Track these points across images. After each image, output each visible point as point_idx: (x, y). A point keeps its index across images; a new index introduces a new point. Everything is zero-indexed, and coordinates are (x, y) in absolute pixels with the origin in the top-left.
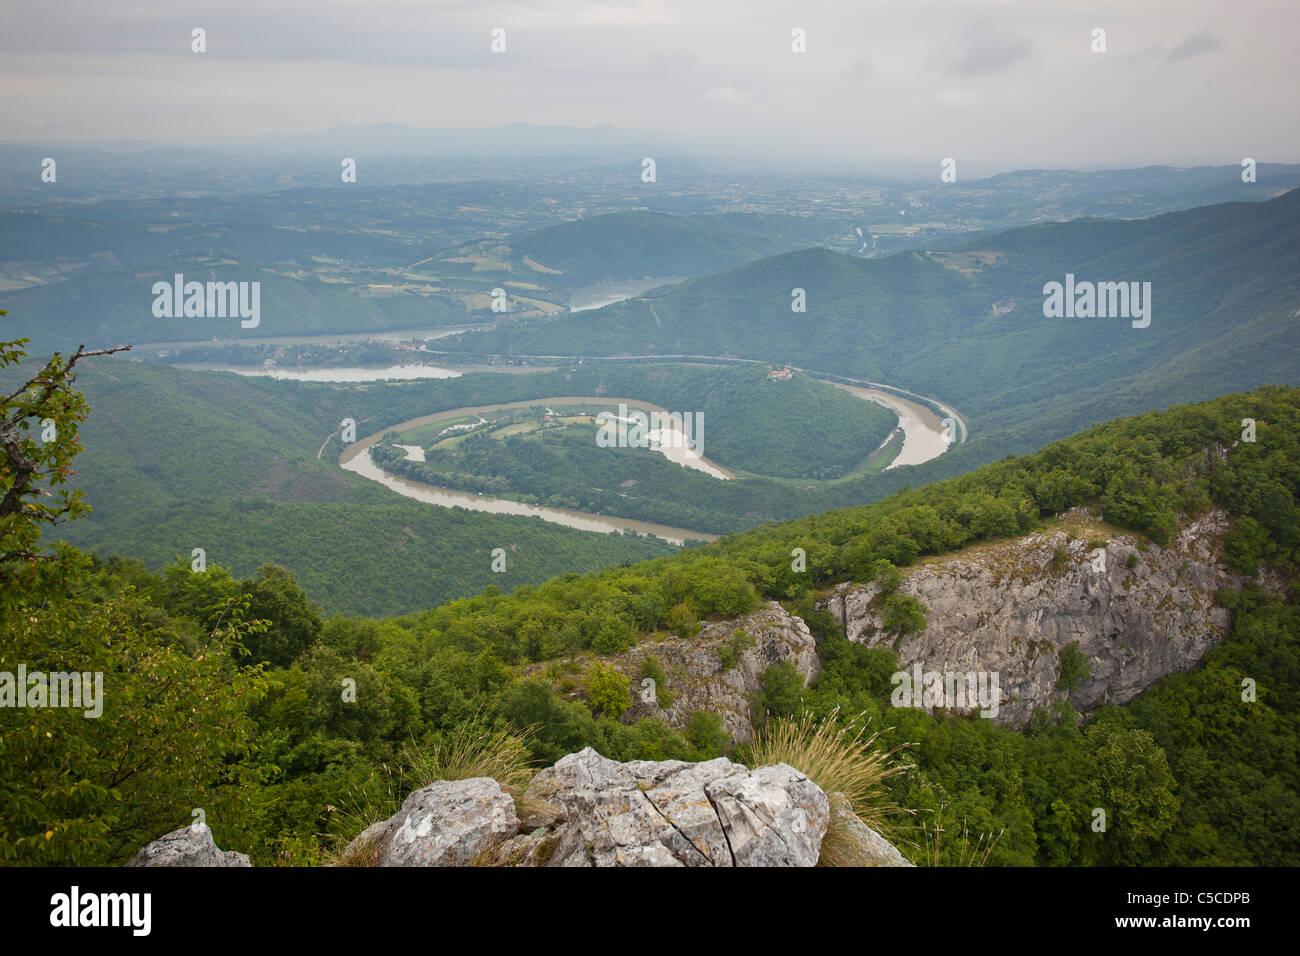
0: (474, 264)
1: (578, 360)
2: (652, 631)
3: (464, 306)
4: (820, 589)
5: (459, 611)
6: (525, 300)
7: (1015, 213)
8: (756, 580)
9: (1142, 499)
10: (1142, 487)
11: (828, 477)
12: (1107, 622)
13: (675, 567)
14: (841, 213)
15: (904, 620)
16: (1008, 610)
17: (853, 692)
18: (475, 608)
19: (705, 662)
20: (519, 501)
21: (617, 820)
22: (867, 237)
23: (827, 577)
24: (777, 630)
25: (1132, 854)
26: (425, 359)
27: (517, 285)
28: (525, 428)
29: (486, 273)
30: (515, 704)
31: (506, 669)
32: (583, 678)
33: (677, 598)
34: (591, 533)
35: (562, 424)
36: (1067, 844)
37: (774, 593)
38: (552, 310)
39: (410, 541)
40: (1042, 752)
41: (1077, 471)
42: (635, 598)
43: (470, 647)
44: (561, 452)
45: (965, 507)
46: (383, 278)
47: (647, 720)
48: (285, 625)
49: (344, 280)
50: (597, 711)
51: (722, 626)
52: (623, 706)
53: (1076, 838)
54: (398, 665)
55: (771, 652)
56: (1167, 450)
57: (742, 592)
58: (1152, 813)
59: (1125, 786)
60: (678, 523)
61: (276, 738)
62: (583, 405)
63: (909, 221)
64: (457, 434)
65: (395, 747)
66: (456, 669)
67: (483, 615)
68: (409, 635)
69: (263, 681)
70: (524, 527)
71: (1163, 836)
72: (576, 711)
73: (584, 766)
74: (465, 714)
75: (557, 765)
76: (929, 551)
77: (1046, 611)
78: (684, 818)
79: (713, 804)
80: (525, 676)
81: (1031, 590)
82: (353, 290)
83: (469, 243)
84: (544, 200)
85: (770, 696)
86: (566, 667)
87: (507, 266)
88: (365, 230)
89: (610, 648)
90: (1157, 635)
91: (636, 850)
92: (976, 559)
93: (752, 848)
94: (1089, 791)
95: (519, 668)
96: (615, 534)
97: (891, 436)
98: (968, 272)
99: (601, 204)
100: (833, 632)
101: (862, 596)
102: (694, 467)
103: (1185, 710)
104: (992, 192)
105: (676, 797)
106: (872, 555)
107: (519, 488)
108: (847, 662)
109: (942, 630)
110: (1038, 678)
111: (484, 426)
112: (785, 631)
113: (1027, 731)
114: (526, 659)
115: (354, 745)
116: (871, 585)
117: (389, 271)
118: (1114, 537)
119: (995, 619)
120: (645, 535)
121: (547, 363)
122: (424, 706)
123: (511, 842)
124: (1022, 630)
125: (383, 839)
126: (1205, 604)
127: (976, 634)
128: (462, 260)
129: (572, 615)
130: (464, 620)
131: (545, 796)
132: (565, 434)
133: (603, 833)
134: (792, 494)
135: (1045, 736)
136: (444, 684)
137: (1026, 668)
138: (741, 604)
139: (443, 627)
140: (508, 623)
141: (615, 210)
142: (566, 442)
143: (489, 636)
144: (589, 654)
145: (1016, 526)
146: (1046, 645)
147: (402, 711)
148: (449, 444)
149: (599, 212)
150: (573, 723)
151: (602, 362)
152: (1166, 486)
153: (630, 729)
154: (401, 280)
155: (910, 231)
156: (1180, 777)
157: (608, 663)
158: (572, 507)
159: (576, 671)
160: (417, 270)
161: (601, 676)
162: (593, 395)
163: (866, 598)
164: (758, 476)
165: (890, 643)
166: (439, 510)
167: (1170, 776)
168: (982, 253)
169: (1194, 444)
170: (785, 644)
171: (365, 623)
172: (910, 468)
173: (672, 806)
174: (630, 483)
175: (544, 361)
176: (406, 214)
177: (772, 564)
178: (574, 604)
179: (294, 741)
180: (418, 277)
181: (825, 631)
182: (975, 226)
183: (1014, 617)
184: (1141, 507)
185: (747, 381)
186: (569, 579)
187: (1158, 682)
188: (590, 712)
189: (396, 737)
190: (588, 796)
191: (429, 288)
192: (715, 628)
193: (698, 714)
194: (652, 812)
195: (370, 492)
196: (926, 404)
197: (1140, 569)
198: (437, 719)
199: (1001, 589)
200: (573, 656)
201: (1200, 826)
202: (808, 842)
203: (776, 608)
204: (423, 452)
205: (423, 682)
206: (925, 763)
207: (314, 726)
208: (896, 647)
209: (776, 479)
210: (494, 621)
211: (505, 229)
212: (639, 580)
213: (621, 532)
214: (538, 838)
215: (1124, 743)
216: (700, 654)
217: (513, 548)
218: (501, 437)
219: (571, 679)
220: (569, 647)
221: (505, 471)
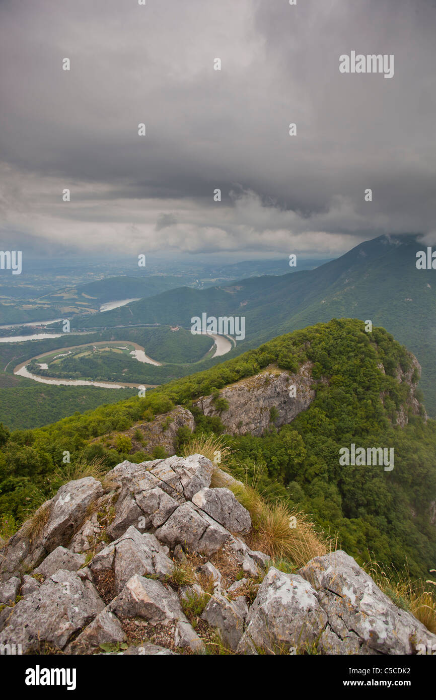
0: (63, 297)
1: (104, 329)
2: (138, 421)
3: (60, 312)
4: (194, 399)
5: (65, 422)
6: (83, 308)
8: (172, 399)
9: (289, 360)
10: (289, 356)
11: (193, 362)
12: (282, 399)
14: (191, 275)
15: (221, 407)
16: (253, 400)
17: (208, 432)
18: (71, 420)
19: (157, 429)
20: (85, 380)
21: (141, 482)
22: (200, 283)
23: (196, 395)
24: (181, 415)
25: (295, 469)
26: (46, 331)
27: (80, 303)
28: (86, 354)
29: (69, 300)
30: (90, 453)
31: (85, 441)
32: (114, 441)
33: (146, 408)
34: (113, 389)
35: (100, 351)
36: (277, 470)
37: (178, 403)
38: (94, 311)
39: (44, 399)
40: (267, 442)
41: (269, 353)
42: (131, 410)
43: (70, 435)
44: (100, 361)
45: (238, 368)
46: (28, 303)
47: (138, 452)
49: (13, 304)
50: (120, 451)
51: (162, 416)
52: (129, 449)
53: (279, 467)
54: (42, 445)
55: (180, 423)
56: (294, 344)
57: (168, 403)
58: (299, 455)
59: (292, 448)
60: (144, 382)
62: (107, 344)
63: (213, 277)
64: (60, 358)
65: (43, 477)
66: (66, 444)
67: (75, 423)
68: (46, 434)
70: (88, 389)
71: (303, 462)
72: (112, 453)
73: (125, 468)
75: (115, 468)
76: (228, 383)
77: (265, 398)
78: (165, 477)
79: (174, 471)
80: (92, 443)
81: (259, 392)
82: (16, 308)
83: (61, 289)
84: (89, 273)
85: (180, 438)
86: (107, 437)
87: (76, 297)
88: (20, 286)
89: (123, 429)
90: (296, 401)
91: (150, 491)
92: (242, 384)
93: (189, 483)
94: (281, 452)
95: (90, 440)
96: (122, 388)
97: (212, 347)
99: (109, 274)
100: (199, 413)
101: (207, 400)
102: (148, 363)
103: (306, 422)
105: (161, 471)
106: (210, 386)
107: (85, 376)
108: (205, 422)
109: (234, 408)
110: (264, 419)
111: (70, 354)
112: (184, 415)
113: (262, 436)
114: (92, 437)
116: (210, 396)
117: (30, 300)
118: (282, 372)
119: (250, 402)
121: (93, 330)
122: (54, 459)
123: (102, 498)
124: (258, 405)
125: (50, 506)
126: (308, 389)
127: (245, 408)
128: (59, 295)
129: (108, 419)
130: (67, 426)
131: (112, 480)
132: (101, 355)
133: (137, 487)
134: (182, 368)
135: (267, 437)
136: (61, 450)
137: (260, 417)
138: (168, 407)
139: (60, 429)
140: (85, 424)
141: (115, 276)
142: (102, 357)
143: (78, 430)
144: (116, 431)
145: (253, 372)
146: (266, 408)
147: (45, 462)
148: (57, 362)
149: (109, 277)
150: (111, 457)
151: (112, 328)
152: (295, 355)
153: (132, 456)
155: (213, 280)
156: (306, 443)
157: (123, 434)
158: (105, 380)
159: (111, 439)
160: (41, 299)
161: (120, 439)
162: (110, 340)
163: (209, 401)
164: (169, 364)
165: (218, 414)
166: (54, 386)
167: (303, 443)
169: (301, 342)
170: (184, 419)
171: (27, 432)
172: (220, 357)
173: (160, 474)
174: (126, 370)
175: (91, 329)
177: (177, 393)
178: (108, 415)
180: (42, 302)
181: (197, 413)
182: (233, 278)
183: (255, 401)
184: (289, 362)
185: (164, 332)
186: (105, 406)
187: (298, 415)
188: (117, 452)
189: (43, 473)
190: (129, 476)
191: (46, 306)
192: (160, 417)
193: (157, 448)
194: (154, 477)
197: (290, 381)
199: (251, 392)
200: (110, 433)
201: (312, 456)
202: (207, 478)
203: (181, 408)
204: (47, 365)
205: (53, 451)
208: (220, 415)
209: (176, 364)
210: (79, 424)
211: (75, 284)
212: (131, 404)
213: (124, 387)
214: (112, 495)
215: (290, 435)
216: (155, 426)
217: (84, 397)
218: (77, 358)
219: (110, 441)
220: (108, 430)
221: (80, 370)
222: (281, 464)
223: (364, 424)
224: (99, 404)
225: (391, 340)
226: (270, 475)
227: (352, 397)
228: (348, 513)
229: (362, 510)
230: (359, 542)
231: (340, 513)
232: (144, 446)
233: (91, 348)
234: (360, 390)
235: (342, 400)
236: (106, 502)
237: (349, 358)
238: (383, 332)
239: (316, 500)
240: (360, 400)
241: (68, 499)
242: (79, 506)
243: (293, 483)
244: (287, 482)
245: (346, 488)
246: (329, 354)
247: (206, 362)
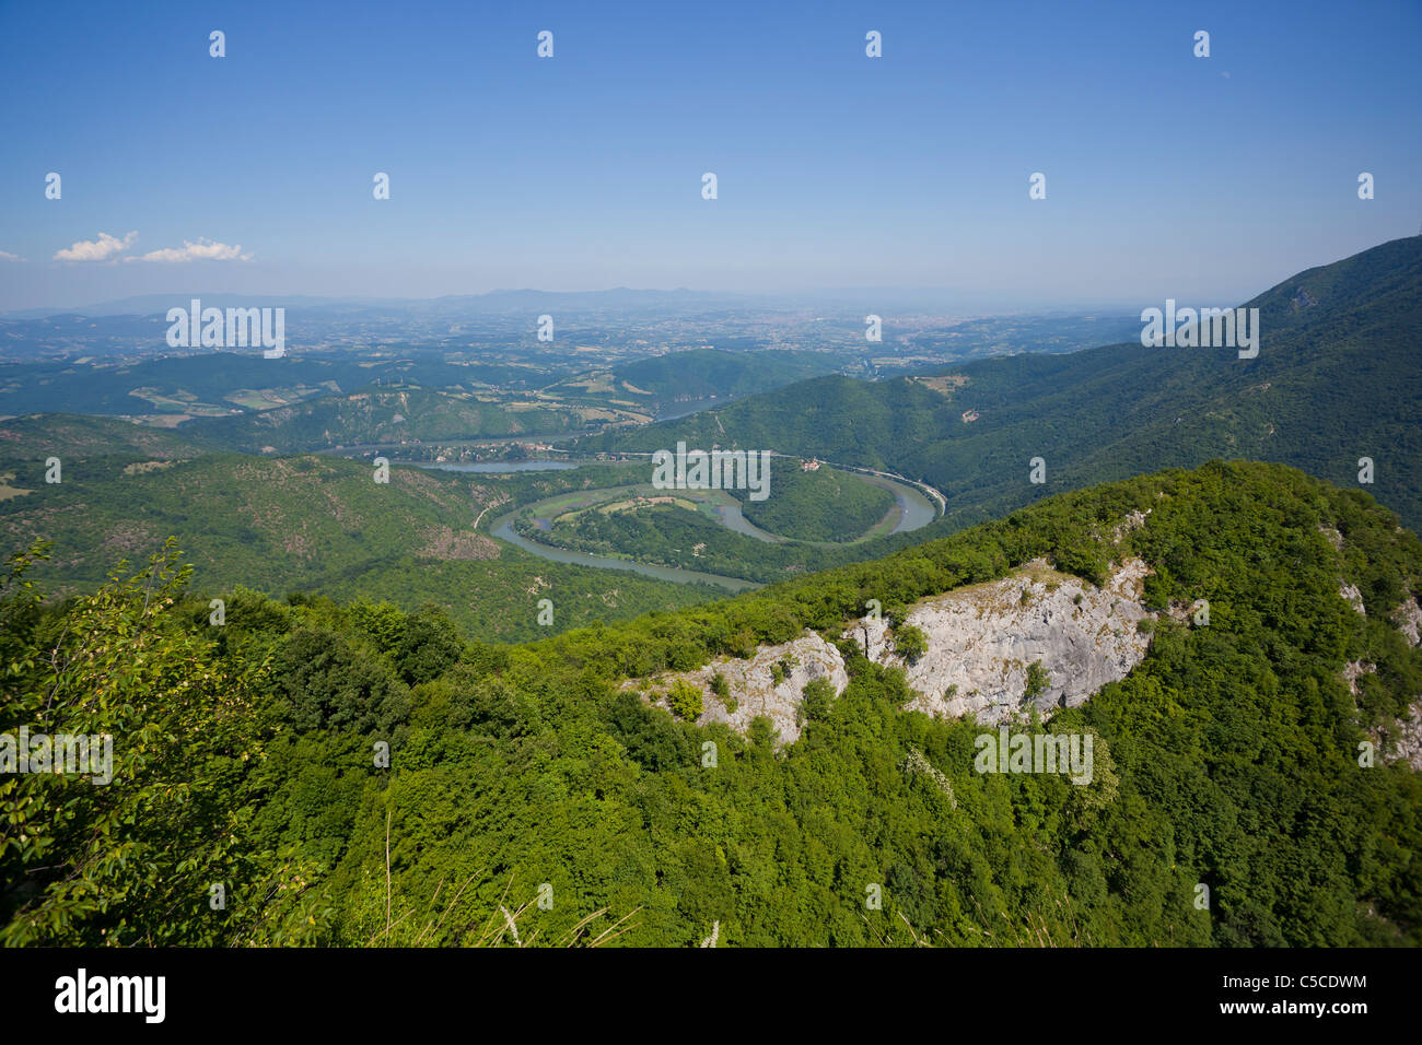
0: (587, 388)
2: (720, 654)
3: (580, 417)
4: (845, 622)
6: (625, 413)
7: (976, 350)
8: (799, 615)
9: (1084, 552)
11: (846, 540)
12: (1062, 645)
13: (735, 607)
14: (852, 350)
15: (910, 647)
16: (989, 637)
18: (585, 636)
19: (762, 678)
20: (620, 558)
22: (871, 367)
23: (850, 613)
24: (815, 654)
27: (619, 402)
28: (624, 506)
29: (597, 394)
31: (607, 683)
32: (666, 690)
33: (739, 628)
34: (672, 582)
35: (650, 503)
37: (811, 625)
38: (644, 420)
39: (540, 588)
41: (1035, 531)
42: (706, 629)
44: (649, 523)
45: (955, 560)
46: (523, 398)
49: (495, 400)
50: (679, 714)
51: (774, 650)
52: (699, 712)
55: (811, 670)
57: (788, 623)
60: (736, 575)
63: (902, 356)
64: (574, 510)
67: (591, 642)
70: (624, 578)
72: (660, 715)
76: (928, 592)
77: (1016, 636)
80: (624, 688)
81: (1005, 622)
82: (501, 406)
83: (585, 373)
84: (639, 341)
85: (811, 704)
86: (654, 681)
87: (611, 389)
88: (510, 364)
89: (687, 666)
90: (1098, 654)
92: (963, 598)
95: (619, 682)
98: (944, 391)
99: (679, 344)
100: (858, 655)
101: (880, 627)
103: (1120, 708)
104: (960, 335)
106: (884, 597)
107: (619, 549)
108: (869, 676)
109: (939, 652)
110: (1011, 689)
111: (594, 504)
112: (822, 654)
114: (624, 676)
116: (884, 619)
117: (527, 393)
118: (1065, 580)
119: (978, 644)
124: (998, 652)
126: (1132, 630)
127: (965, 655)
128: (579, 385)
129: (659, 642)
130: (576, 645)
132: (653, 510)
134: (820, 553)
137: (1003, 680)
138: (788, 633)
140: (612, 648)
141: (689, 348)
142: (655, 515)
143: (595, 657)
144: (673, 670)
145: (992, 573)
146: (1017, 663)
148: (568, 517)
149: (678, 349)
154: (535, 399)
155: (902, 362)
157: (686, 677)
158: (658, 563)
159: (661, 684)
160: (546, 392)
161: (682, 688)
163: (882, 628)
164: (793, 540)
165: (901, 663)
166: (561, 566)
168: (954, 378)
170: (821, 664)
174: (700, 546)
176: (540, 352)
177: (810, 603)
178: (658, 633)
180: (547, 397)
181: (850, 652)
182: (948, 359)
183: (992, 642)
184: (1084, 558)
185: (786, 471)
186: (653, 615)
187: (1100, 690)
191: (554, 404)
192: (768, 652)
193: (757, 718)
196: (916, 487)
197: (1084, 604)
199: (984, 620)
200: (660, 673)
203: (815, 638)
208: (905, 666)
209: (808, 542)
210: (599, 646)
211: (610, 362)
212: (709, 616)
216: (757, 672)
217: (615, 593)
218: (606, 512)
219: (657, 690)
220: (657, 666)
221: (610, 538)
224: (642, 611)
232: (730, 710)
233: (634, 495)
247: (875, 544)
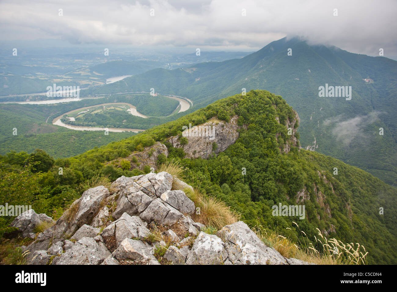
0: (81, 74)
1: (109, 95)
2: (133, 151)
4: (167, 138)
5: (89, 153)
6: (95, 82)
7: (198, 60)
8: (154, 138)
9: (224, 114)
10: (224, 112)
11: (167, 115)
12: (220, 137)
13: (136, 138)
15: (184, 142)
17: (176, 157)
18: (93, 152)
20: (100, 127)
21: (131, 188)
22: (170, 65)
23: (168, 135)
24: (160, 147)
25: (226, 177)
27: (92, 78)
28: (99, 111)
29: (84, 76)
30: (105, 171)
31: (102, 164)
32: (120, 163)
33: (138, 144)
34: (117, 132)
35: (108, 109)
36: (216, 177)
37: (158, 140)
38: (102, 84)
39: (74, 139)
40: (211, 162)
41: (212, 110)
42: (129, 145)
44: (108, 116)
45: (193, 119)
46: (58, 78)
47: (135, 169)
48: (45, 162)
49: (46, 79)
50: (124, 169)
51: (148, 148)
52: (129, 167)
53: (217, 176)
54: (76, 167)
55: (159, 152)
56: (228, 105)
57: (151, 141)
58: (229, 169)
59: (224, 166)
60: (136, 128)
61: (47, 188)
62: (112, 105)
63: (179, 62)
64: (82, 114)
65: (78, 185)
66: (90, 166)
67: (95, 153)
68: (78, 160)
69: (41, 175)
70: (102, 133)
71: (230, 173)
72: (119, 170)
73: (122, 180)
74: (93, 175)
75: (117, 180)
78: (145, 185)
79: (150, 182)
80: (106, 165)
83: (79, 69)
84: (97, 58)
85: (160, 161)
86: (116, 161)
87: (89, 74)
88: (50, 66)
89: (125, 156)
90: (228, 139)
91: (136, 193)
93: (159, 188)
94: (219, 168)
95: (105, 163)
96: (123, 132)
97: (178, 106)
100: (171, 146)
101: (175, 138)
102: (139, 116)
103: (233, 151)
105: (143, 181)
106: (177, 130)
107: (99, 124)
108: (174, 151)
109: (191, 143)
110: (209, 149)
111: (89, 111)
113: (208, 159)
114: (106, 161)
115: (68, 186)
116: (177, 136)
117: (59, 76)
118: (220, 122)
119: (201, 139)
120: (129, 132)
121: (102, 96)
122: (84, 175)
123: (109, 197)
124: (205, 141)
125: (79, 203)
126: (235, 132)
127: (197, 143)
128: (78, 73)
129: (115, 150)
130: (90, 155)
131: (115, 187)
132: (108, 111)
133: (128, 191)
134: (160, 120)
135: (211, 159)
136: (88, 169)
137: (207, 148)
138: (152, 143)
139: (86, 157)
140: (101, 154)
141: (114, 60)
142: (109, 113)
143: (97, 157)
144: (121, 158)
145: (203, 122)
146: (210, 143)
147: (78, 177)
148: (81, 116)
149: (110, 61)
150: (119, 173)
151: (115, 95)
152: (228, 112)
153: (131, 171)
154: (62, 78)
155: (179, 64)
156: (233, 162)
157: (125, 159)
158: (112, 127)
159: (118, 162)
160: (66, 75)
161: (124, 162)
162: (114, 102)
163: (176, 139)
164: (152, 117)
165: (182, 147)
166: (81, 131)
167: (231, 163)
169: (232, 104)
170: (161, 150)
171: (65, 159)
172: (183, 112)
173: (142, 183)
174: (125, 121)
175: (101, 95)
176: (61, 62)
177: (157, 134)
178: (115, 148)
179: (52, 188)
180: (66, 77)
181: (169, 146)
182: (191, 63)
183: (204, 139)
184: (224, 116)
185: (148, 97)
186: (113, 143)
187: (229, 147)
188: (122, 170)
189: (78, 183)
190: (124, 185)
191: (70, 80)
192: (147, 149)
193: (145, 166)
194: (138, 185)
195: (62, 129)
196: (185, 99)
197: (225, 127)
198: (87, 176)
200: (117, 159)
201: (236, 170)
202: (169, 185)
203: (159, 143)
204: (74, 119)
205: (83, 170)
206: (190, 168)
207: (57, 184)
208: (183, 147)
209: (156, 117)
210: (97, 154)
211: (88, 65)
212: (129, 141)
213: (124, 131)
214: (115, 195)
215: (224, 158)
216: (144, 154)
217: (100, 138)
218: (93, 113)
219: (117, 164)
220: (116, 157)
221: (95, 121)
222: (218, 174)
223: (265, 151)
224: (109, 142)
225: (284, 103)
226: (212, 180)
227: (260, 137)
228: (254, 199)
229: (261, 197)
230: (259, 213)
231: (250, 199)
232: (138, 165)
233: (102, 107)
234: (265, 132)
235: (255, 138)
236: (112, 200)
237: (260, 114)
238: (281, 99)
239: (237, 193)
240: (264, 138)
241: (88, 198)
242: (95, 202)
243: (225, 184)
244: (221, 184)
245: (254, 186)
246: (248, 111)
247: (175, 116)
